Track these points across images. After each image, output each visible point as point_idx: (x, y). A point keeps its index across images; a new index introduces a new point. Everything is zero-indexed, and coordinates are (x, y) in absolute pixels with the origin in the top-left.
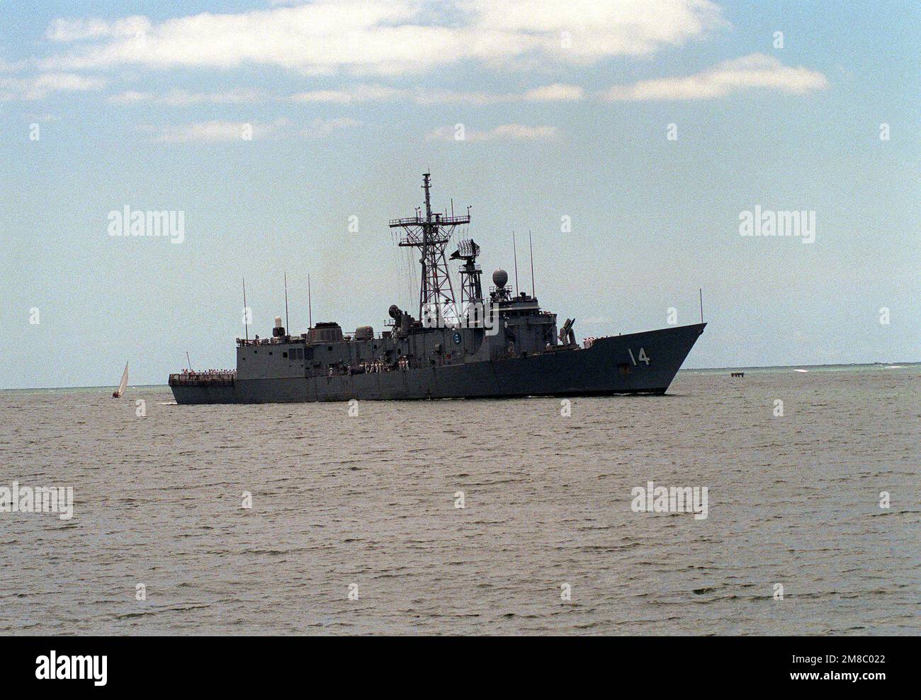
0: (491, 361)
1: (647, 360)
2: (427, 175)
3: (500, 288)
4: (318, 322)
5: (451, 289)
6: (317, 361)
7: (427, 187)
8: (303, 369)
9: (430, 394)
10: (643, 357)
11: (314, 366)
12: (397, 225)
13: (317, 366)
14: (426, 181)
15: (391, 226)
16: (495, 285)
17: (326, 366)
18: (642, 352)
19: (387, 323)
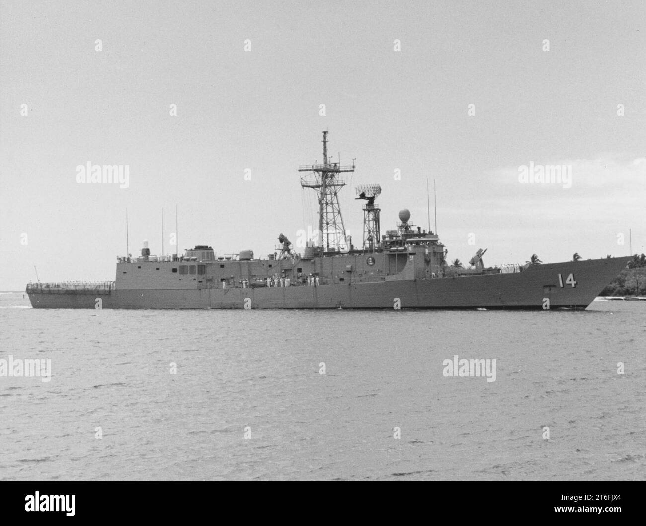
0: (415, 281)
1: (573, 283)
2: (325, 132)
3: (404, 223)
4: (197, 245)
5: (342, 223)
6: (209, 276)
7: (325, 142)
8: (196, 282)
9: (341, 305)
10: (571, 280)
11: (207, 280)
12: (310, 170)
13: (209, 280)
14: (325, 137)
15: (300, 171)
16: (400, 221)
17: (218, 280)
18: (571, 276)
19: (277, 247)
